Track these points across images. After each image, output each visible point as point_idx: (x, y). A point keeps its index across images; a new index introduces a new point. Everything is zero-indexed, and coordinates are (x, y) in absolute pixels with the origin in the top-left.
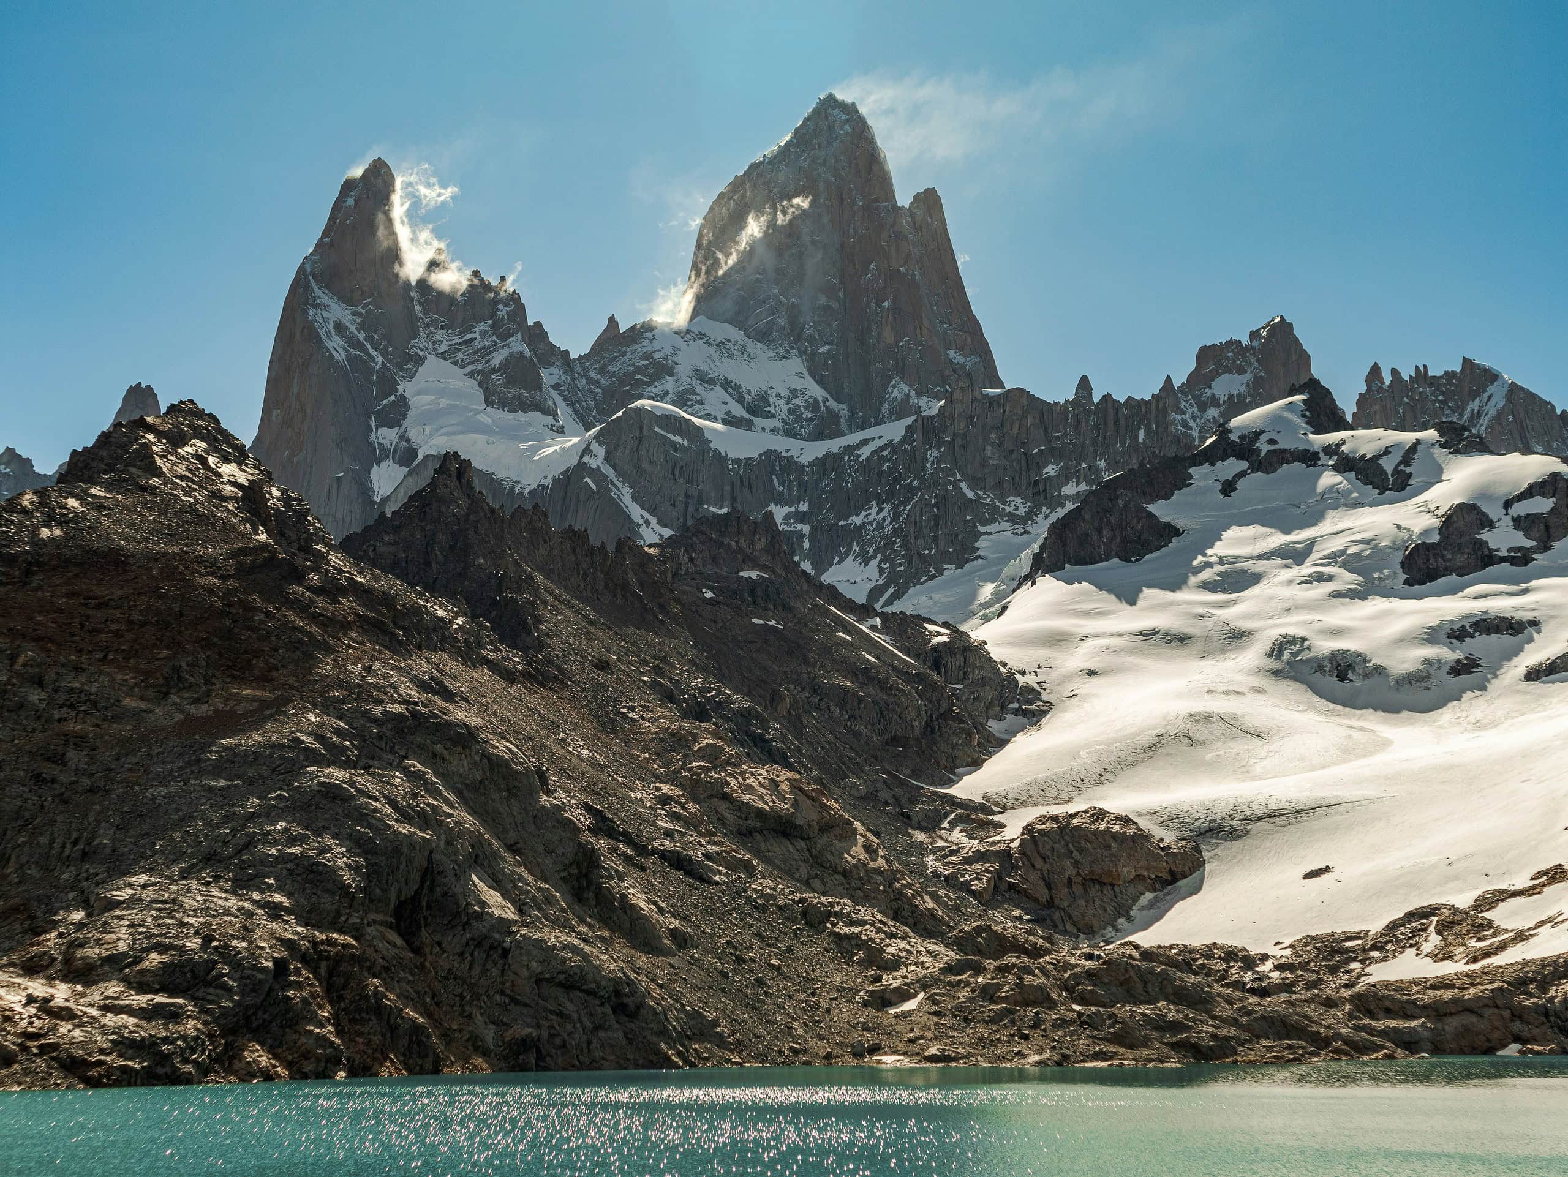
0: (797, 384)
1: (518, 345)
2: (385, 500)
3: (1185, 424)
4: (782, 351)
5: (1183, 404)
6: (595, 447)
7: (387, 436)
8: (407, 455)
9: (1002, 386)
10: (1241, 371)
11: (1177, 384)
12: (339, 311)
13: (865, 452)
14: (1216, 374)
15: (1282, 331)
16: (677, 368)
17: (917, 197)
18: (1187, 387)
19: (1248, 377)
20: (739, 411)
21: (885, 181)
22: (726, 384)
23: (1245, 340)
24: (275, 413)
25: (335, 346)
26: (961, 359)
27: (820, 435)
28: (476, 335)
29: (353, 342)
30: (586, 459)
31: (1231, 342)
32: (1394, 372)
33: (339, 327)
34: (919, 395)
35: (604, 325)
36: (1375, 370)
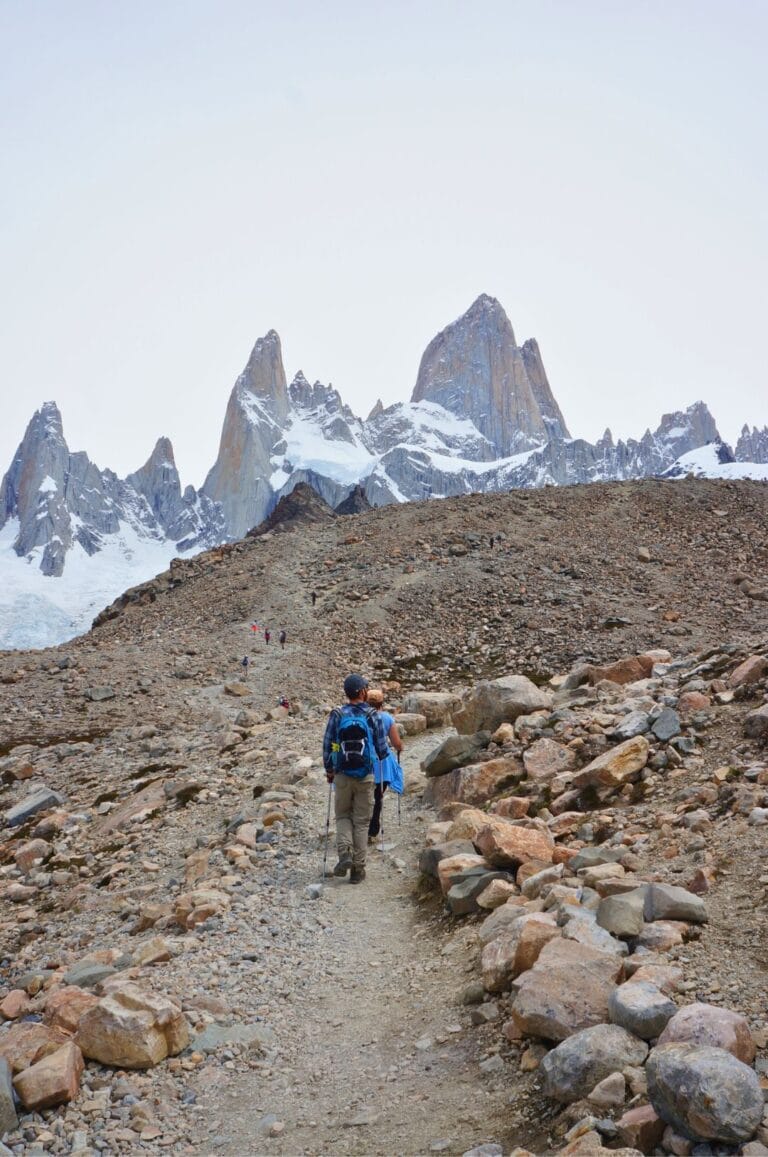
0: (471, 432)
1: (337, 415)
2: (279, 491)
3: (656, 452)
4: (462, 416)
5: (655, 442)
6: (379, 465)
7: (277, 460)
8: (288, 469)
9: (571, 438)
10: (683, 426)
11: (652, 432)
12: (254, 400)
13: (508, 470)
14: (671, 427)
15: (700, 409)
16: (413, 425)
17: (526, 343)
18: (657, 434)
19: (686, 429)
20: (443, 446)
21: (510, 335)
22: (438, 433)
23: (684, 412)
24: (226, 450)
25: (252, 417)
26: (548, 420)
27: (483, 458)
28: (318, 411)
29: (260, 414)
30: (375, 472)
31: (677, 413)
32: (755, 428)
33: (255, 407)
34: (528, 437)
35: (376, 403)
36: (746, 429)
